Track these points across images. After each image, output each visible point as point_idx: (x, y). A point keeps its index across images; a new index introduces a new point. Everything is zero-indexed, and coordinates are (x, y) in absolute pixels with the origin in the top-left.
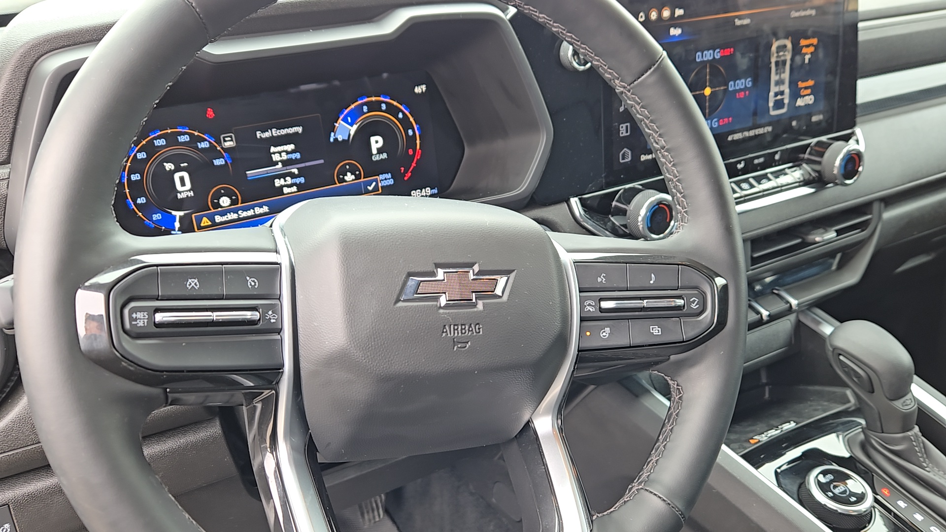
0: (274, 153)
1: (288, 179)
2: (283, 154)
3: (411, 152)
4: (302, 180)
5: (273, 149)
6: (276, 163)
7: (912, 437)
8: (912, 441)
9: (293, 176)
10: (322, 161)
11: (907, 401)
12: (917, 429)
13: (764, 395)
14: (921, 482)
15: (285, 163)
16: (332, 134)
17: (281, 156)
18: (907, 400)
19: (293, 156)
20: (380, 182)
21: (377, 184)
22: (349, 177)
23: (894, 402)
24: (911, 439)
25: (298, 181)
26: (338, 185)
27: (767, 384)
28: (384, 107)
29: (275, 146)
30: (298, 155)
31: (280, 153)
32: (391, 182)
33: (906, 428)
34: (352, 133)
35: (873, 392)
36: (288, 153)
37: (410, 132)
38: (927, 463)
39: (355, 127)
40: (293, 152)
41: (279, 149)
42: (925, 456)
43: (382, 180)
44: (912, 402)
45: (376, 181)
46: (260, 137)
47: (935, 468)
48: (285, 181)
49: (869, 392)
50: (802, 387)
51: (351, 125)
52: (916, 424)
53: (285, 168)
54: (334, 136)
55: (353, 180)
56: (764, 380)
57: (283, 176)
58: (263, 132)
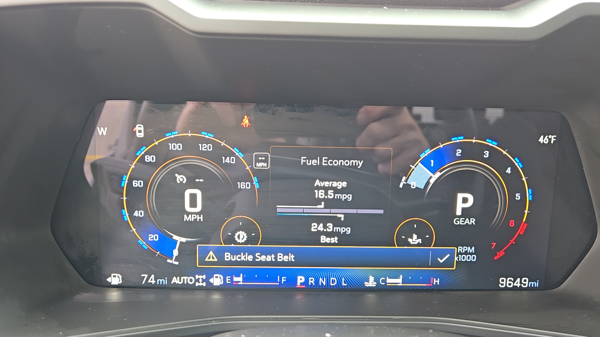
0: (319, 188)
1: (330, 225)
2: (330, 192)
3: (512, 223)
4: (348, 231)
5: (317, 183)
6: (319, 202)
9: (336, 222)
10: (381, 212)
15: (329, 204)
16: (404, 178)
17: (326, 194)
19: (343, 197)
20: (457, 256)
21: (451, 259)
22: (415, 240)
25: (342, 230)
26: (397, 247)
28: (487, 154)
29: (322, 180)
30: (350, 197)
31: (326, 189)
32: (473, 258)
34: (432, 181)
36: (336, 191)
37: (518, 196)
39: (438, 174)
40: (343, 191)
41: (327, 184)
43: (461, 254)
45: (452, 253)
46: (305, 163)
48: (325, 227)
51: (434, 172)
53: (328, 211)
54: (406, 181)
55: (418, 245)
57: (324, 220)
58: (310, 158)
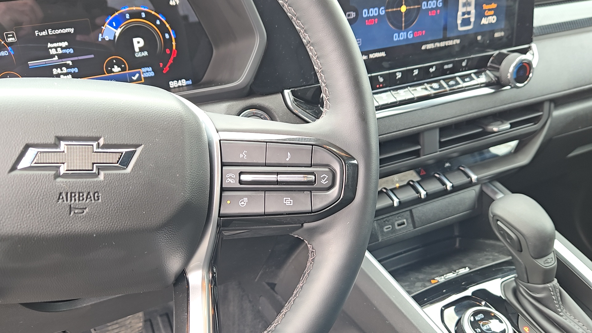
0: (51, 48)
1: (64, 68)
2: (59, 49)
3: (168, 51)
4: (76, 70)
5: (49, 45)
6: (53, 56)
7: (550, 288)
8: (551, 291)
9: (68, 66)
10: (92, 56)
11: (548, 260)
12: (556, 280)
13: (455, 244)
14: (555, 323)
15: (61, 56)
16: (100, 35)
17: (57, 51)
18: (548, 258)
19: (67, 51)
20: (143, 74)
21: (140, 76)
22: (116, 69)
23: (537, 260)
24: (550, 289)
25: (72, 70)
26: (107, 75)
27: (458, 236)
28: (143, 15)
29: (51, 43)
30: (71, 51)
31: (56, 48)
32: (152, 74)
33: (546, 280)
34: (117, 35)
35: (521, 251)
36: (62, 48)
37: (167, 36)
38: (562, 308)
39: (119, 30)
40: (66, 48)
41: (55, 45)
42: (560, 303)
43: (144, 72)
44: (552, 260)
45: (139, 73)
46: (38, 35)
47: (568, 313)
48: (62, 70)
49: (518, 251)
50: (481, 241)
51: (116, 28)
52: (555, 278)
53: (61, 60)
54: (102, 36)
55: (119, 72)
56: (456, 233)
57: (60, 66)
58: (40, 31)
